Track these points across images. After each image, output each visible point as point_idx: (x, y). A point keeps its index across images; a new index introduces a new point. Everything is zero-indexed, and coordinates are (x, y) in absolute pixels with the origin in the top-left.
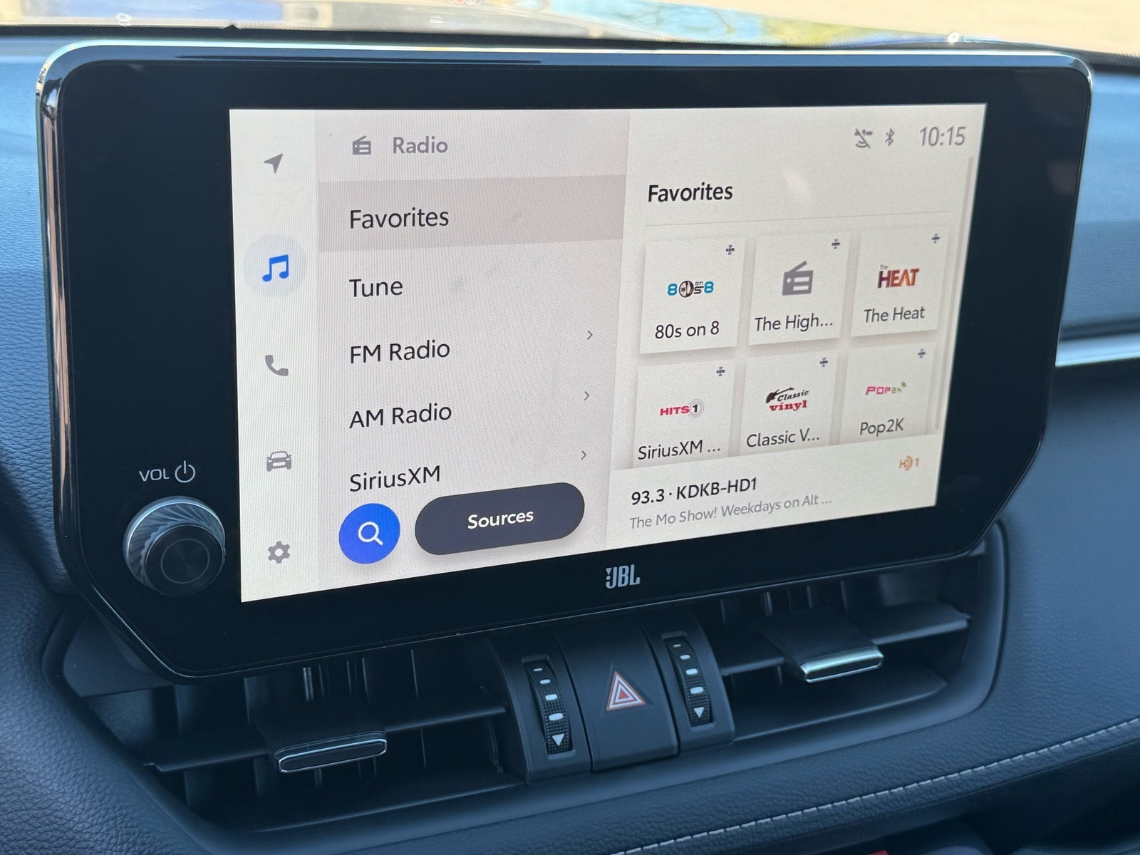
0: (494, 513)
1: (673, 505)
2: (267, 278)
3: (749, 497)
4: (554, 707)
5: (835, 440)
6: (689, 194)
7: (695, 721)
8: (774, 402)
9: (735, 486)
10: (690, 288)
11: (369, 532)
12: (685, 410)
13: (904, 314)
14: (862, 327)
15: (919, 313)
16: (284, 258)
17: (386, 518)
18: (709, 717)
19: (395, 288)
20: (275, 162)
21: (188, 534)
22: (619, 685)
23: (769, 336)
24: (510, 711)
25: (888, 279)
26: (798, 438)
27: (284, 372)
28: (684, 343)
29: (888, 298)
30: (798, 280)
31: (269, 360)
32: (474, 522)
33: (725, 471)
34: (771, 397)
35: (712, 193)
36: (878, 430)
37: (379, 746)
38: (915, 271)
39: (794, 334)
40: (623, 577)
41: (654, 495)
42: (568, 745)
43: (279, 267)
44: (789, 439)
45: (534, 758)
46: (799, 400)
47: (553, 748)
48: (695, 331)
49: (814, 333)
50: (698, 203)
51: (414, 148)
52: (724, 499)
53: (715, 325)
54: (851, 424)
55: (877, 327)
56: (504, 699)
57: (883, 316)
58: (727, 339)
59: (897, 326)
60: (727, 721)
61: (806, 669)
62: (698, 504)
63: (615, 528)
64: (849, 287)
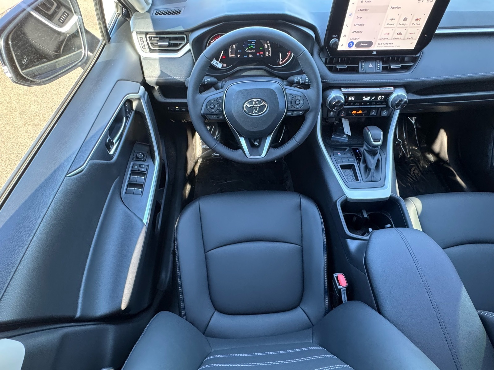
1: (383, 45)
2: (349, 16)
3: (392, 45)
4: (363, 66)
5: (404, 39)
6: (396, 8)
7: (377, 70)
8: (398, 34)
9: (390, 44)
10: (392, 19)
11: (351, 44)
12: (387, 34)
13: (417, 24)
14: (411, 25)
15: (419, 24)
16: (351, 14)
17: (352, 43)
18: (379, 70)
19: (361, 18)
20: (353, 3)
21: (336, 42)
22: (371, 64)
23: (400, 26)
24: (359, 66)
25: (417, 20)
26: (399, 39)
27: (348, 26)
28: (390, 26)
29: (416, 22)
30: (405, 19)
31: (347, 25)
32: (361, 45)
33: (389, 42)
35: (398, 8)
36: (409, 39)
37: (346, 67)
38: (420, 19)
39: (403, 26)
40: (375, 53)
41: (381, 44)
42: (364, 70)
43: (350, 15)
44: (398, 39)
45: (360, 70)
46: (401, 34)
47: (362, 70)
48: (391, 25)
49: (405, 26)
50: (396, 9)
51: (367, 2)
52: (389, 45)
53: (394, 24)
54: (406, 38)
55: (414, 26)
56: (359, 64)
57: (415, 24)
58: (394, 26)
59: (416, 26)
60: (381, 70)
61: (391, 66)
62: (386, 45)
63: (375, 47)
64: (412, 20)
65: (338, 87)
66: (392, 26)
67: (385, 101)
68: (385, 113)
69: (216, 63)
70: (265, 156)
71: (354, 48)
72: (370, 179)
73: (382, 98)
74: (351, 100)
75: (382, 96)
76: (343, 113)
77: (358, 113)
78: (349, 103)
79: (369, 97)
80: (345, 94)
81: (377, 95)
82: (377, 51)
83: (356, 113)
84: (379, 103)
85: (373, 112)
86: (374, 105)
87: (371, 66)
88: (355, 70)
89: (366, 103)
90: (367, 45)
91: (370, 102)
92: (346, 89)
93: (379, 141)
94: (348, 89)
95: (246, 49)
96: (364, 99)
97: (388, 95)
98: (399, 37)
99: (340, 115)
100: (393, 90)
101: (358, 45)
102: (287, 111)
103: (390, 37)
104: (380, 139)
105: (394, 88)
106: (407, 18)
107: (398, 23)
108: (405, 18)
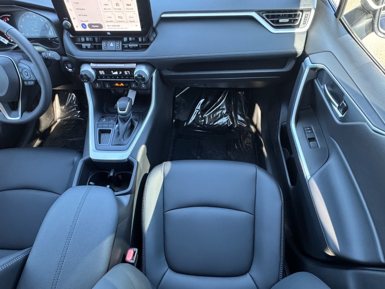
0: (95, 26)
1: (112, 27)
2: (67, 2)
5: (127, 22)
7: (118, 48)
8: (119, 17)
10: (106, 5)
11: (84, 26)
12: (110, 17)
13: (131, 9)
14: (126, 10)
15: (133, 9)
17: (85, 24)
18: (119, 48)
19: (78, 3)
23: (116, 10)
25: (128, 5)
26: (123, 21)
28: (107, 10)
29: (129, 7)
31: (70, 9)
32: (93, 26)
33: (116, 24)
34: (118, 17)
36: (132, 22)
37: (90, 45)
38: (131, 4)
39: (119, 10)
40: (109, 33)
41: (110, 26)
42: (106, 48)
44: (122, 22)
45: (103, 49)
46: (122, 17)
47: (104, 48)
49: (121, 10)
52: (117, 27)
54: (129, 21)
56: (102, 43)
57: (128, 9)
58: (111, 10)
60: (121, 49)
61: (129, 46)
62: (114, 27)
63: (107, 28)
64: (124, 5)
65: (88, 62)
67: (131, 76)
68: (143, 86)
69: (3, 40)
70: (21, 118)
71: (88, 29)
72: (117, 143)
73: (128, 73)
74: (102, 74)
75: (128, 72)
76: (107, 85)
77: (120, 85)
78: (102, 76)
79: (117, 72)
80: (94, 69)
81: (123, 70)
82: (110, 32)
83: (119, 85)
84: (127, 77)
85: (133, 85)
86: (123, 79)
87: (112, 45)
88: (99, 48)
89: (115, 76)
90: (98, 26)
91: (120, 76)
92: (95, 64)
93: (125, 110)
94: (97, 64)
95: (32, 29)
96: (113, 73)
97: (132, 70)
98: (120, 20)
99: (105, 87)
100: (135, 66)
101: (90, 26)
102: (23, 81)
103: (113, 19)
104: (126, 109)
105: (137, 65)
106: (118, 4)
107: (113, 8)
108: (116, 4)
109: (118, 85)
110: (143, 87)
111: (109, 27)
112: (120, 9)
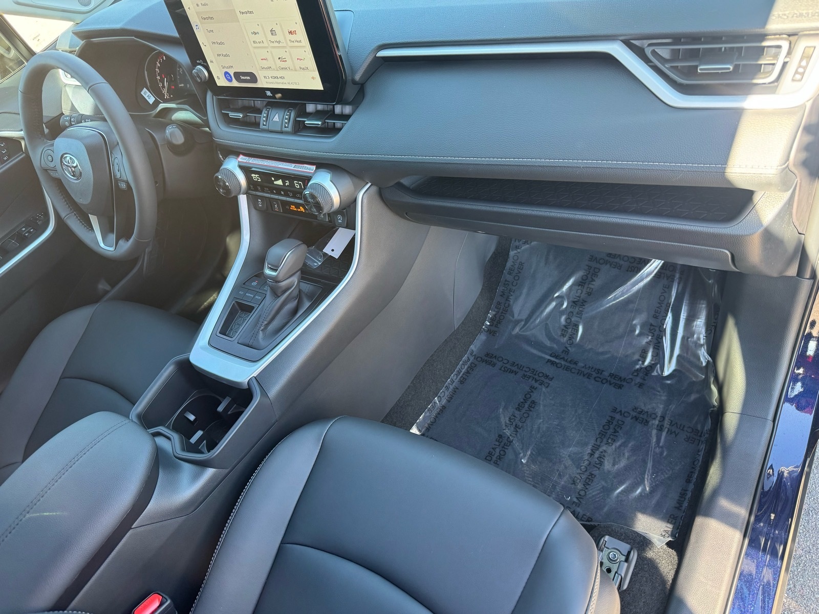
0: (244, 76)
1: (271, 80)
2: (197, 29)
5: (296, 70)
6: (246, 12)
7: (285, 127)
8: (280, 60)
9: (281, 77)
10: (255, 33)
12: (265, 60)
13: (297, 42)
15: (300, 41)
16: (197, 25)
18: (288, 127)
22: (277, 116)
23: (273, 45)
25: (290, 33)
26: (288, 68)
27: (205, 45)
28: (259, 45)
29: (293, 38)
31: (203, 43)
32: (242, 78)
33: (278, 74)
34: (279, 58)
35: (249, 12)
36: (303, 69)
37: (240, 116)
38: (295, 31)
39: (276, 44)
40: (268, 93)
41: (268, 77)
42: (266, 125)
43: (197, 27)
44: (286, 69)
45: (261, 126)
46: (285, 60)
47: (264, 125)
49: (281, 45)
50: (248, 15)
52: (280, 80)
54: (297, 67)
55: (293, 44)
56: (260, 114)
57: (293, 42)
58: (265, 44)
59: (296, 44)
61: (306, 122)
62: (276, 80)
63: (264, 81)
64: (284, 35)
65: (237, 152)
66: (261, 45)
68: (340, 219)
69: (148, 96)
70: (115, 248)
71: (235, 84)
73: (300, 185)
74: (256, 180)
75: (300, 182)
76: (276, 206)
77: (298, 210)
78: (255, 186)
79: (281, 180)
80: (243, 168)
81: (291, 177)
83: (296, 210)
84: (298, 195)
86: (291, 197)
87: (277, 118)
89: (278, 190)
90: (248, 78)
91: (285, 191)
92: (247, 158)
93: (276, 271)
94: (250, 158)
96: (275, 183)
97: (307, 180)
98: (283, 65)
99: (274, 209)
100: (313, 171)
101: (238, 75)
102: (116, 181)
103: (271, 63)
104: (279, 266)
105: (317, 168)
106: (274, 31)
107: (267, 40)
108: (271, 31)
109: (294, 209)
110: (340, 221)
111: (267, 80)
112: (279, 42)
